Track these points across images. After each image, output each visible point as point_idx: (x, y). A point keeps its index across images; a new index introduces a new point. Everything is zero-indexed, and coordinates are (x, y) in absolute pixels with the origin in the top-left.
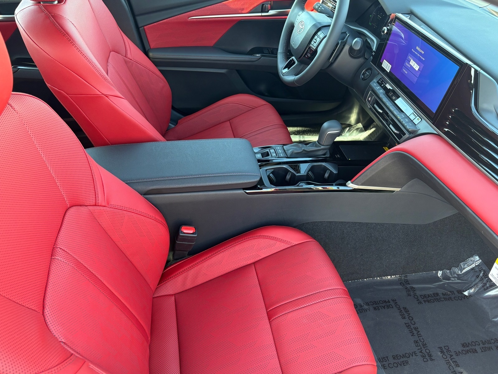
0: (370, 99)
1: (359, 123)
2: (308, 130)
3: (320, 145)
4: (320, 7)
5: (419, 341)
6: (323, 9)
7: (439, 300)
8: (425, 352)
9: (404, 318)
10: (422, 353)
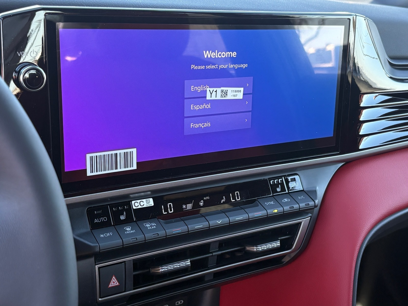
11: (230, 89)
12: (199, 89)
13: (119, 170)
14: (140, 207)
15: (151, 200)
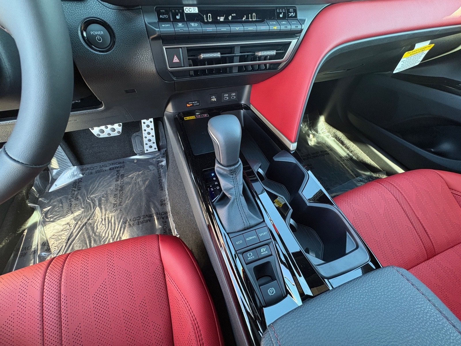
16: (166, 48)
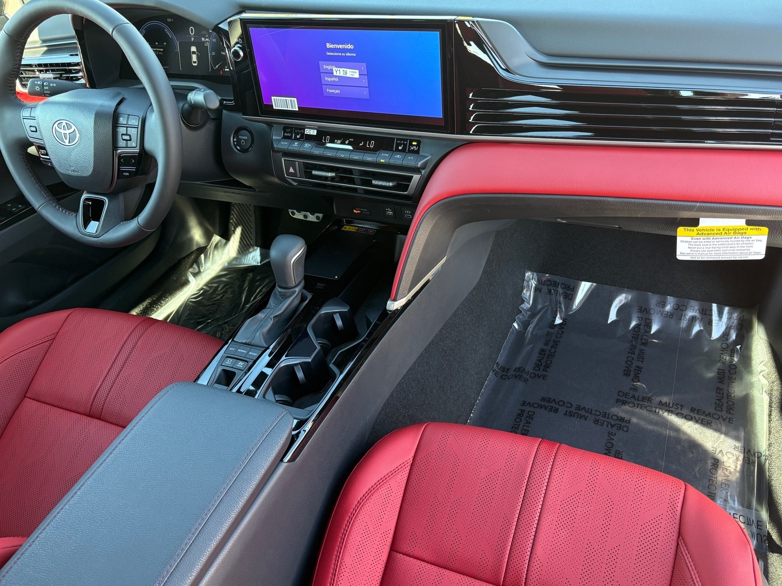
0: (291, 170)
1: (212, 236)
2: (150, 304)
3: (291, 290)
4: (45, 84)
5: (597, 418)
6: (55, 85)
7: (553, 355)
8: (614, 421)
9: (556, 411)
10: (614, 425)
11: (348, 70)
12: (329, 68)
13: (289, 109)
14: (308, 133)
15: (316, 131)
16: (284, 160)
